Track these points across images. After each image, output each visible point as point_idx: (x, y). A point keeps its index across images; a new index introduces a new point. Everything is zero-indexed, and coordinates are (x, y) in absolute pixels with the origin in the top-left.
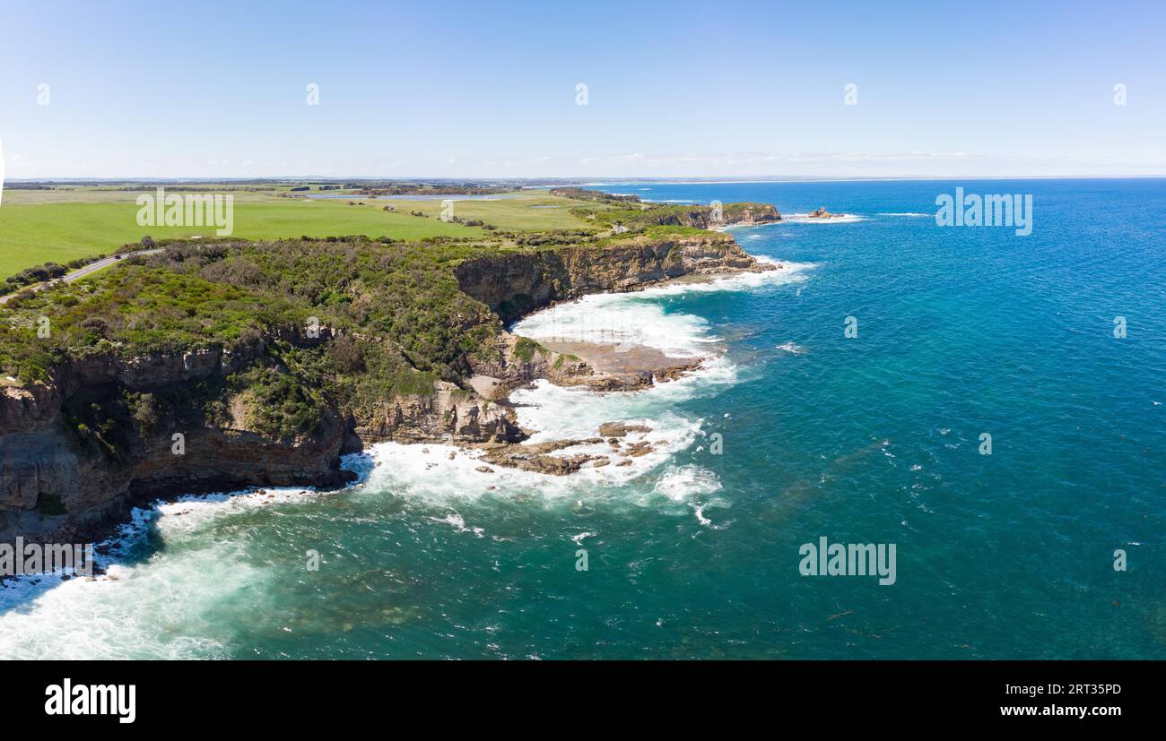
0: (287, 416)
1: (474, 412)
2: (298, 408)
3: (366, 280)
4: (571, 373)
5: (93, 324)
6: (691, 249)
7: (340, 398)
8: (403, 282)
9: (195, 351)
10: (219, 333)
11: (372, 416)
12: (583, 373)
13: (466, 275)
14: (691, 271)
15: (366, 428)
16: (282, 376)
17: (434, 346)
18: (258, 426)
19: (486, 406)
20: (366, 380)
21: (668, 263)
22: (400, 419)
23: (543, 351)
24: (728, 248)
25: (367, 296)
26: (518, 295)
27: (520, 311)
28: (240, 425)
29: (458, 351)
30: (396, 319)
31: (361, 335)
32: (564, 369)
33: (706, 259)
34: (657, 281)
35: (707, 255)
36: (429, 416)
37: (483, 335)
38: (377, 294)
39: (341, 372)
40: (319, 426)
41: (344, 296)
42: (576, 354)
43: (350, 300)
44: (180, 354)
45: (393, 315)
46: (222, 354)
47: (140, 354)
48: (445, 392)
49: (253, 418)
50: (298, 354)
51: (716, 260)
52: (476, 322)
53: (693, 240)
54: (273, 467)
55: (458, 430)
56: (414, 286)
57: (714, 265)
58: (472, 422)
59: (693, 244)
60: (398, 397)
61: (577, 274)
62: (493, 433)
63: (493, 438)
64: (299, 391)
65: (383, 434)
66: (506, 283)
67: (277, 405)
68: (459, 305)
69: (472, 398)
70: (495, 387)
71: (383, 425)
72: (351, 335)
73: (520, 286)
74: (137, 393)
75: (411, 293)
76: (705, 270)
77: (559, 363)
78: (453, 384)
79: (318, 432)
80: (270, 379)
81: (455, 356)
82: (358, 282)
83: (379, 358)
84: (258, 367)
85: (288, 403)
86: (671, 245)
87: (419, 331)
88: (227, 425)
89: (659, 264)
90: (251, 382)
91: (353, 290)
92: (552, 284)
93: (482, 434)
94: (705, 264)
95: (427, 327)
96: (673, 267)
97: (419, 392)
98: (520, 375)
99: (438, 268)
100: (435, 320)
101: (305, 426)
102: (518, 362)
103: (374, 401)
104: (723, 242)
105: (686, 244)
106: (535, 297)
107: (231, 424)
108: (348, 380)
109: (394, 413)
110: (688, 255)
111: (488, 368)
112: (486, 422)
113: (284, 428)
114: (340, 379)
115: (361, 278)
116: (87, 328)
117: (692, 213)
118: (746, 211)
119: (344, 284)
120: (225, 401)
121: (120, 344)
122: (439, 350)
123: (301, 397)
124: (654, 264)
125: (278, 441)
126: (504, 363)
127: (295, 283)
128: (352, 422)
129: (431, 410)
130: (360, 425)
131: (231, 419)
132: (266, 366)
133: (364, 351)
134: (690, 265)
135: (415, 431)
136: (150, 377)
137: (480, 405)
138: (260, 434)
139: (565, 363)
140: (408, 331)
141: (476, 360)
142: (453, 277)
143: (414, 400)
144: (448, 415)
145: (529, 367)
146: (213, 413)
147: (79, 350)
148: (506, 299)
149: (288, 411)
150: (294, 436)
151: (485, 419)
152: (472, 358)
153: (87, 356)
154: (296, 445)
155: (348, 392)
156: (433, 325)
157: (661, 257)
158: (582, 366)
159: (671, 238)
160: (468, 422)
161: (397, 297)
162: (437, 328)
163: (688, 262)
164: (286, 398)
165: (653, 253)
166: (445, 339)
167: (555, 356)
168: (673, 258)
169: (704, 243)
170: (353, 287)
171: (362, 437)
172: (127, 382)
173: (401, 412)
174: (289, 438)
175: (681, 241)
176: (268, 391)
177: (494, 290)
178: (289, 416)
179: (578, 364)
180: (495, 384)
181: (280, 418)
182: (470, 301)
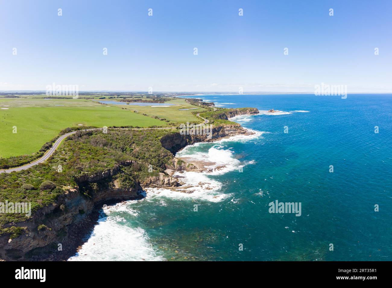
0: (127, 184)
1: (169, 180)
2: (130, 182)
3: (137, 144)
4: (191, 169)
5: (78, 168)
6: (227, 128)
7: (136, 177)
8: (147, 145)
9: (105, 172)
10: (109, 166)
11: (144, 181)
12: (195, 169)
13: (163, 141)
14: (227, 135)
15: (143, 184)
16: (125, 175)
17: (157, 162)
18: (121, 187)
19: (172, 178)
20: (142, 173)
21: (220, 133)
22: (151, 182)
23: (184, 163)
24: (239, 128)
25: (137, 149)
26: (177, 144)
27: (178, 149)
28: (117, 187)
29: (163, 163)
30: (146, 155)
31: (140, 162)
32: (190, 168)
33: (232, 131)
34: (217, 138)
35: (232, 130)
36: (158, 181)
37: (169, 159)
38: (140, 148)
39: (136, 171)
40: (135, 185)
41: (131, 148)
42: (193, 164)
43: (133, 150)
44: (101, 173)
45: (145, 154)
46: (110, 171)
47: (93, 174)
48: (162, 175)
49: (120, 185)
50: (125, 168)
51: (235, 132)
52: (167, 156)
53: (228, 126)
54: (125, 196)
55: (165, 184)
56: (150, 146)
57: (234, 133)
58: (168, 182)
59: (228, 127)
60: (150, 177)
61: (194, 137)
62: (173, 184)
63: (173, 186)
64: (129, 178)
65: (147, 185)
66: (173, 141)
67: (125, 182)
68: (163, 151)
69: (168, 177)
70: (172, 172)
71: (147, 183)
72: (137, 162)
73: (177, 142)
74: (93, 183)
75: (149, 148)
76: (232, 135)
77: (188, 166)
78: (163, 173)
79: (134, 187)
80: (122, 176)
81: (162, 164)
82: (134, 144)
83: (144, 168)
84: (119, 173)
85: (127, 181)
86: (221, 127)
87: (152, 158)
88: (114, 188)
89: (218, 133)
90: (118, 177)
91: (133, 147)
92: (187, 141)
93: (171, 185)
94: (232, 133)
95: (154, 157)
96: (222, 134)
97: (155, 176)
98: (178, 169)
99: (156, 140)
100: (156, 155)
101: (132, 186)
102: (178, 166)
103: (144, 178)
104: (237, 126)
105: (226, 127)
106: (181, 145)
107: (115, 187)
108: (137, 173)
109: (150, 181)
110: (227, 130)
111: (170, 167)
112: (172, 182)
113: (127, 187)
114: (135, 173)
115: (135, 143)
116: (77, 169)
117: (230, 112)
118: (248, 111)
119: (131, 145)
120: (113, 182)
121: (87, 172)
122: (158, 163)
123: (130, 180)
124: (216, 134)
125: (126, 190)
126: (174, 166)
127: (117, 145)
128: (139, 183)
129: (158, 180)
130: (141, 184)
131: (114, 186)
132: (121, 173)
133: (141, 166)
134: (227, 133)
135: (155, 185)
136: (95, 179)
137: (170, 178)
138: (122, 189)
139: (190, 166)
140: (150, 158)
141: (167, 165)
142: (160, 143)
143: (154, 177)
144: (162, 181)
145: (181, 167)
146: (110, 185)
147: (78, 175)
148: (174, 146)
149: (128, 183)
150: (130, 188)
151: (171, 181)
152: (166, 165)
153: (80, 177)
154: (130, 190)
155: (138, 176)
156: (156, 157)
157: (218, 131)
158: (194, 167)
159: (221, 125)
160: (167, 182)
161: (145, 149)
162: (157, 158)
163: (227, 132)
164: (127, 180)
165: (216, 130)
166: (159, 160)
167: (187, 164)
168: (222, 131)
169: (232, 127)
170: (133, 146)
171: (142, 186)
172: (90, 181)
173: (151, 180)
174: (129, 189)
175: (225, 126)
176: (122, 179)
177: (170, 144)
178: (128, 184)
179: (193, 166)
180: (172, 171)
181: (126, 185)
182: (166, 150)
